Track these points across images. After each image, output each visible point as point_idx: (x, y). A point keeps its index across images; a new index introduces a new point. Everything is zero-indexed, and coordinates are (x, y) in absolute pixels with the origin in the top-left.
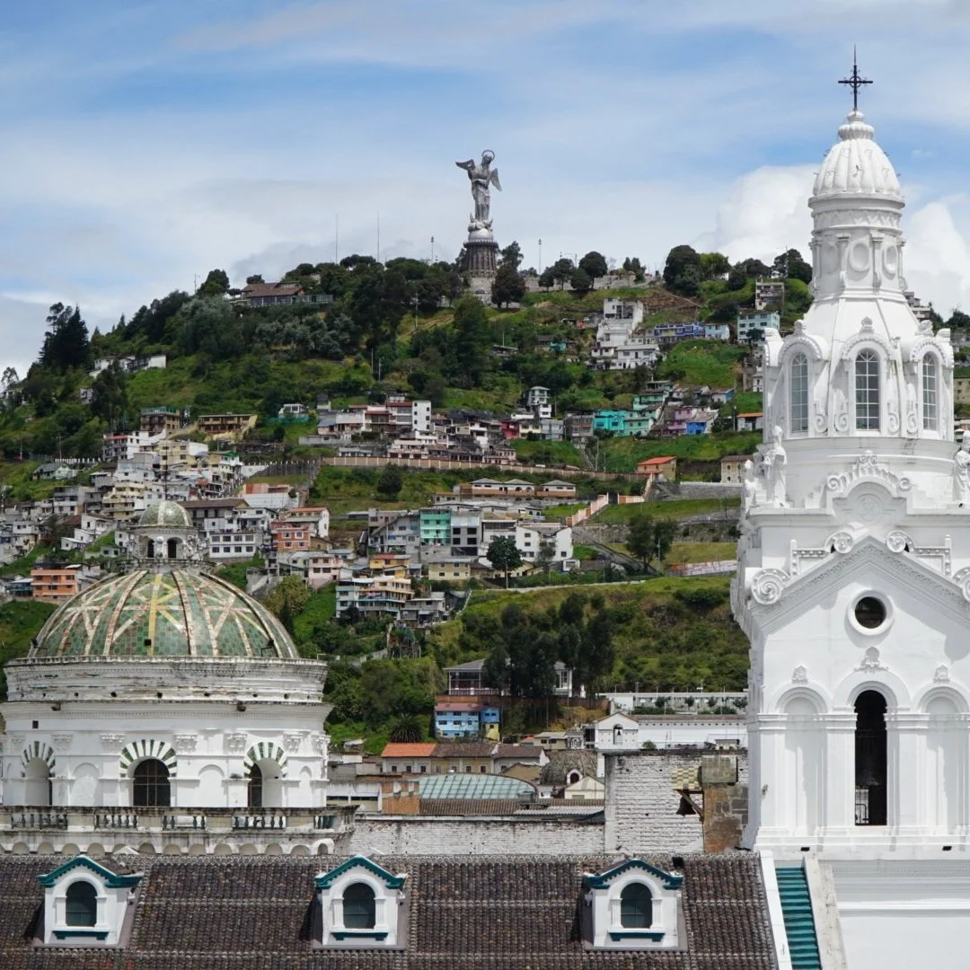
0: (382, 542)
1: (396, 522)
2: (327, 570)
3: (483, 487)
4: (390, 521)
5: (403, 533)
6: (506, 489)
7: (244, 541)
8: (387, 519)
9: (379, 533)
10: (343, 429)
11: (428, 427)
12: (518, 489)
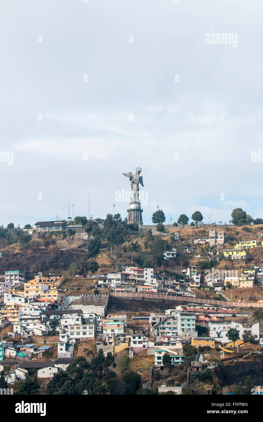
0: (158, 330)
1: (165, 320)
2: (140, 342)
3: (192, 307)
4: (163, 320)
5: (169, 326)
6: (203, 308)
7: (75, 330)
8: (161, 319)
9: (157, 326)
10: (111, 281)
11: (152, 281)
12: (209, 309)
